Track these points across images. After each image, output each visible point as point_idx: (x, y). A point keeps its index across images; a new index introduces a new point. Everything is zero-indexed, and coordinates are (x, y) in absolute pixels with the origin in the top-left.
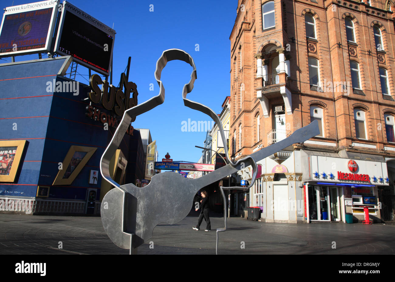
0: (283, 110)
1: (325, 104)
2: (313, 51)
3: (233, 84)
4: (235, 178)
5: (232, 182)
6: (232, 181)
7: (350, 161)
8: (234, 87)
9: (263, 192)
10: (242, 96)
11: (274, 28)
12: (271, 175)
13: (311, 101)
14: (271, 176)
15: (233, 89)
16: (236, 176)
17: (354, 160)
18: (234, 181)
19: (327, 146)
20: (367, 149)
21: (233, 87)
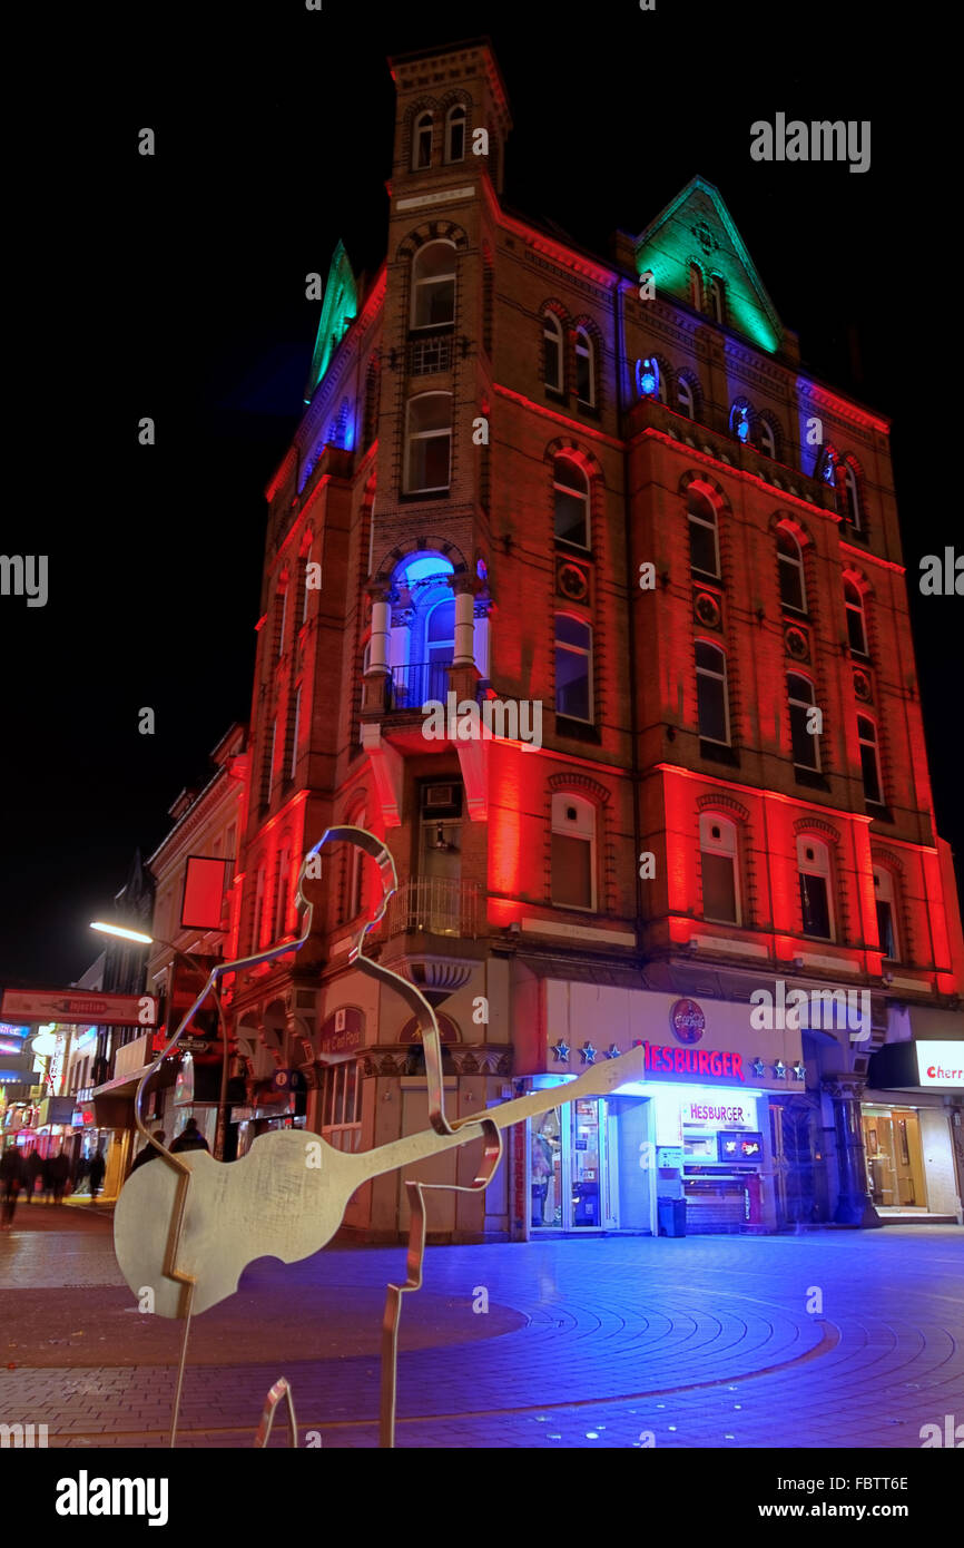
0: (453, 801)
1: (606, 790)
2: (577, 592)
3: (266, 679)
4: (247, 1058)
5: (236, 1073)
6: (232, 1071)
7: (679, 1002)
8: (271, 691)
9: (358, 1119)
10: (300, 732)
11: (444, 495)
12: (396, 1051)
13: (559, 775)
14: (395, 1057)
15: (267, 697)
16: (251, 1051)
17: (694, 1000)
18: (241, 1071)
19: (603, 942)
20: (738, 960)
21: (267, 689)
